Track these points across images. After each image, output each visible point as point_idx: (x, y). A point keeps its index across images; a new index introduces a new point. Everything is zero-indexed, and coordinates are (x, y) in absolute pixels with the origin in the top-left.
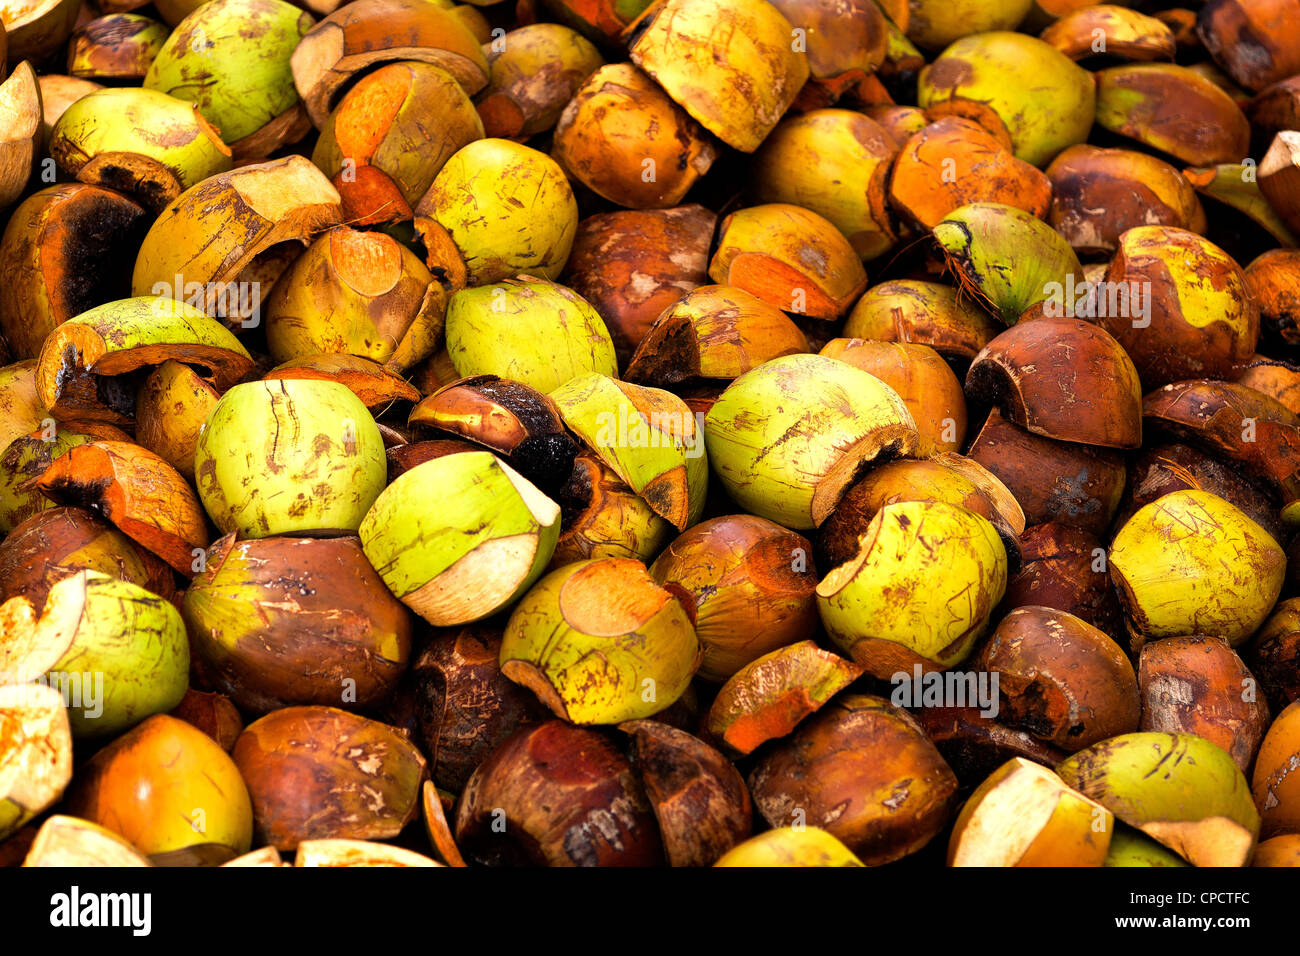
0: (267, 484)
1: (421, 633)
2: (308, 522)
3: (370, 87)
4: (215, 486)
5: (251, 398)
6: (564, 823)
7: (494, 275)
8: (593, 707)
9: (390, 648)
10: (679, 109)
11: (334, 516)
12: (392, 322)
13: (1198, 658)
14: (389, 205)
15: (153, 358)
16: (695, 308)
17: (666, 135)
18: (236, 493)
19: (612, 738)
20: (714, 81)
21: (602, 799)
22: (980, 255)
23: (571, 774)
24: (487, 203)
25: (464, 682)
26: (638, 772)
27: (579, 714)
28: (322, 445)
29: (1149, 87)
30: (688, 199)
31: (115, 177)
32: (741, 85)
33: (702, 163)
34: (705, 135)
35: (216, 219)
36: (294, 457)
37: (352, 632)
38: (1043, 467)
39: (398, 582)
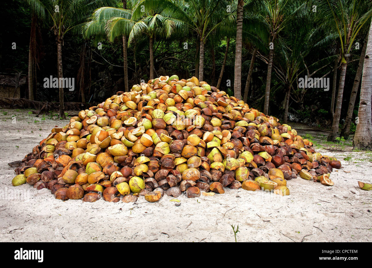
0: (157, 115)
1: (167, 125)
2: (160, 118)
3: (162, 95)
4: (153, 116)
5: (156, 110)
6: (177, 136)
7: (170, 106)
8: (179, 129)
9: (165, 126)
10: (181, 97)
11: (161, 117)
12: (164, 108)
13: (217, 127)
14: (163, 102)
15: (149, 109)
16: (183, 107)
17: (180, 98)
18: (155, 116)
19: (180, 131)
20: (183, 95)
21: (180, 134)
22: (201, 105)
23: (178, 132)
24: (170, 101)
25: (170, 128)
26: (182, 133)
27: (178, 129)
28: (160, 113)
29: (209, 98)
30: (182, 103)
31: (145, 100)
32: (185, 95)
33: (183, 100)
34: (183, 99)
35: (152, 101)
36: (159, 114)
37: (163, 124)
38: (206, 117)
39: (166, 121)
